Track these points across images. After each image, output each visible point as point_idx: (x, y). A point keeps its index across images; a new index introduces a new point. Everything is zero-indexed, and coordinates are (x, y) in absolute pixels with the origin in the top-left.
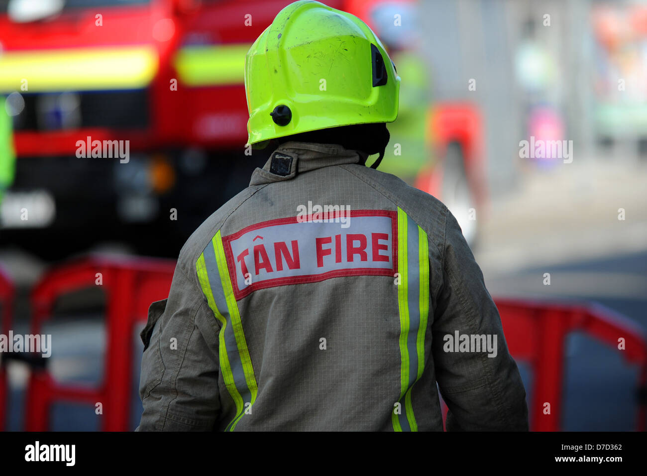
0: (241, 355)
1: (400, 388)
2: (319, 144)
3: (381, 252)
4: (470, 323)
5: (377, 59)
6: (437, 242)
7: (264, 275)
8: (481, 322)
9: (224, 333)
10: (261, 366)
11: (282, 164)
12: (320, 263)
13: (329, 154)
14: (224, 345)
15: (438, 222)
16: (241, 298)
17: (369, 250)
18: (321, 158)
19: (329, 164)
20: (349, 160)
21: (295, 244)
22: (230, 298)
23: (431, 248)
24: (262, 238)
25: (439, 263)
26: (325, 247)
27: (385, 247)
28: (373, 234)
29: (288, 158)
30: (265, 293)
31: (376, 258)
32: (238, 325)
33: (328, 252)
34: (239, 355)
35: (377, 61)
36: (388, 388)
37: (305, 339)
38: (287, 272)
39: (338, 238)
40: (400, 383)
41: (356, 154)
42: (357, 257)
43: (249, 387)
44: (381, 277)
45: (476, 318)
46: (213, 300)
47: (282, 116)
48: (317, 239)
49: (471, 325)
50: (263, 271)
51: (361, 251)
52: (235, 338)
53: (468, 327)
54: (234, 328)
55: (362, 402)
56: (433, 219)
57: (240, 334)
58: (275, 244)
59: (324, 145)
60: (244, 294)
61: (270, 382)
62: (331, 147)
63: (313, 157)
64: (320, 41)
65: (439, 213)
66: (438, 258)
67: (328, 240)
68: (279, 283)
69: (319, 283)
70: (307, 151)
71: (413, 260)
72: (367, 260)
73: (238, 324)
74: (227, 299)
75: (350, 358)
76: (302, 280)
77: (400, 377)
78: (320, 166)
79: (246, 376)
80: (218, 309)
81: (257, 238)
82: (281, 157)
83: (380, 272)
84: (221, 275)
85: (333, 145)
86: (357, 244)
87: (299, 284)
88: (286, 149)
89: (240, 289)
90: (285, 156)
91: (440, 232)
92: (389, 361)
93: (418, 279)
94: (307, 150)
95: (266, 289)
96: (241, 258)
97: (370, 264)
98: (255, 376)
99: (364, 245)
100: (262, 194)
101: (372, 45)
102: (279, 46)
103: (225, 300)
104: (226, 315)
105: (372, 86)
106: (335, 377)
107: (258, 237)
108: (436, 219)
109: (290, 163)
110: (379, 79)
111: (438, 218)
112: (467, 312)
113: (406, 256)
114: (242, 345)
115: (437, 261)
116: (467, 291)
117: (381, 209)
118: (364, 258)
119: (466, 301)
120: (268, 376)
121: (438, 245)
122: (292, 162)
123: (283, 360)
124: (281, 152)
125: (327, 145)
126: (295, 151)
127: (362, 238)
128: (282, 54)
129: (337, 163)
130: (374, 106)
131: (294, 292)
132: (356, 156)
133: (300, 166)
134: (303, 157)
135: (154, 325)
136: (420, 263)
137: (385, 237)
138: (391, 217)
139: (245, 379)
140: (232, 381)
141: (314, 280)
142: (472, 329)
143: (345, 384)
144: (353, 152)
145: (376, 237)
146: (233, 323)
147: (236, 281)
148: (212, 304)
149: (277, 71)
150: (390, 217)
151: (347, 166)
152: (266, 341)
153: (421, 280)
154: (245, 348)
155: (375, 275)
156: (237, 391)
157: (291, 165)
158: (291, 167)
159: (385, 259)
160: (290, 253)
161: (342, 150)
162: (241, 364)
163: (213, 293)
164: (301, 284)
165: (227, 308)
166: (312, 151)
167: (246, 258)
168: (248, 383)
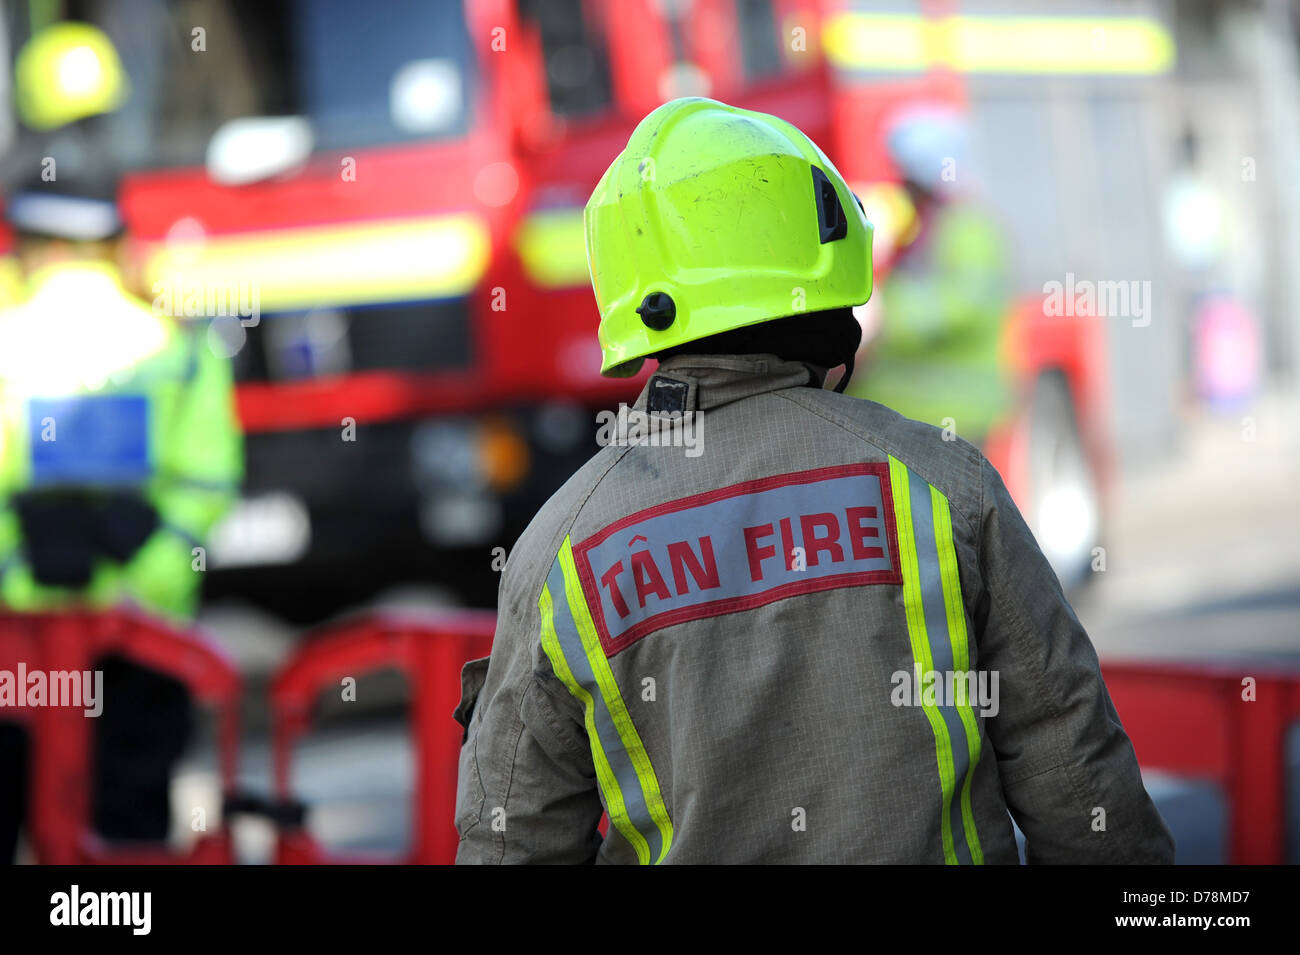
0: (633, 758)
1: (938, 784)
2: (735, 357)
3: (868, 542)
4: (1028, 660)
5: (824, 192)
6: (967, 510)
7: (655, 605)
8: (1049, 657)
9: (595, 719)
10: (671, 774)
11: (669, 398)
12: (756, 574)
13: (754, 373)
14: (598, 741)
15: (966, 474)
16: (616, 651)
17: (845, 541)
18: (739, 381)
19: (754, 392)
20: (791, 381)
21: (705, 542)
22: (594, 655)
23: (957, 524)
24: (645, 539)
25: (972, 552)
26: (762, 543)
27: (873, 532)
28: (848, 510)
29: (680, 385)
30: (660, 639)
31: (861, 553)
32: (616, 703)
33: (769, 552)
34: (628, 756)
35: (826, 195)
36: (919, 787)
37: (746, 714)
38: (697, 596)
39: (785, 524)
40: (939, 777)
41: (802, 368)
42: (824, 555)
43: (654, 818)
44: (872, 587)
45: (1038, 650)
46: (564, 661)
47: (658, 312)
48: (746, 530)
49: (1030, 664)
50: (652, 598)
51: (831, 544)
52: (614, 727)
53: (1024, 668)
54: (610, 707)
55: (873, 820)
56: (957, 470)
57: (622, 719)
58: (669, 546)
59: (744, 357)
60: (620, 644)
61: (692, 802)
62: (757, 360)
63: (725, 380)
64: (715, 170)
65: (966, 460)
66: (970, 541)
67: (767, 530)
68: (683, 616)
69: (759, 610)
70: (713, 371)
71: (926, 548)
72: (843, 560)
73: (615, 700)
74: (590, 656)
75: (838, 741)
76: (726, 608)
77: (937, 763)
78: (738, 395)
79: (646, 796)
80: (575, 677)
81: (634, 540)
82: (667, 385)
83: (870, 578)
84: (575, 614)
85: (760, 356)
86: (821, 532)
87: (722, 614)
88: (675, 370)
89: (613, 637)
90: (674, 381)
91: (971, 491)
92: (911, 738)
93: (940, 583)
94: (713, 369)
95: (660, 631)
96: (608, 579)
97: (851, 565)
98: (663, 797)
99: (834, 532)
100: (637, 458)
101: (814, 168)
102: (643, 186)
103: (587, 659)
104: (590, 686)
105: (819, 242)
106: (814, 780)
107: (638, 537)
108: (963, 471)
109: (684, 395)
110: (832, 229)
111: (967, 468)
112: (1020, 639)
113: (912, 544)
114: (631, 739)
115: (967, 547)
116: (1018, 599)
117: (857, 462)
118: (838, 556)
119: (1018, 617)
120: (686, 792)
121: (970, 518)
122: (686, 393)
123: (711, 757)
124: (666, 375)
125: (749, 356)
126: (691, 372)
127: (830, 520)
128: (648, 199)
129: (770, 387)
130: (825, 279)
131: (713, 630)
132: (801, 371)
133: (701, 399)
134: (707, 382)
135: (475, 700)
136: (940, 554)
137: (871, 512)
138: (878, 475)
139: (645, 804)
140: (622, 809)
141: (748, 605)
142: (1033, 671)
143: (836, 791)
144: (797, 366)
145: (854, 514)
146: (607, 700)
147: (604, 621)
148: (562, 670)
149: (643, 230)
150: (875, 474)
151: (787, 392)
152: (673, 728)
153: (945, 585)
154: (637, 745)
155: (861, 586)
156: (632, 827)
157: (686, 398)
158: (685, 402)
159: (876, 552)
160: (699, 560)
161: (776, 364)
162: (636, 775)
163: (562, 648)
164: (725, 614)
165: (592, 674)
166: (721, 369)
167: (618, 578)
168: (651, 811)
